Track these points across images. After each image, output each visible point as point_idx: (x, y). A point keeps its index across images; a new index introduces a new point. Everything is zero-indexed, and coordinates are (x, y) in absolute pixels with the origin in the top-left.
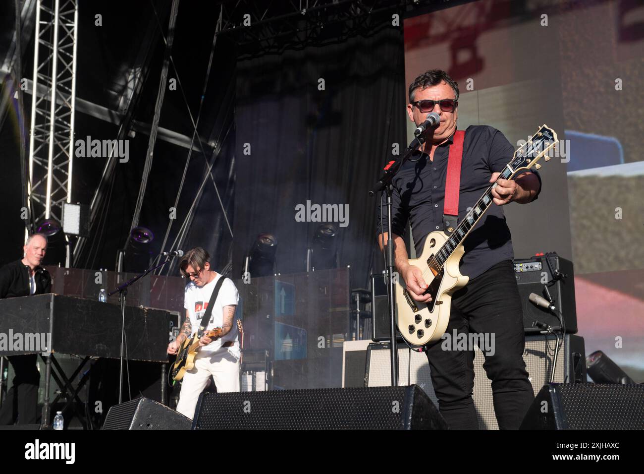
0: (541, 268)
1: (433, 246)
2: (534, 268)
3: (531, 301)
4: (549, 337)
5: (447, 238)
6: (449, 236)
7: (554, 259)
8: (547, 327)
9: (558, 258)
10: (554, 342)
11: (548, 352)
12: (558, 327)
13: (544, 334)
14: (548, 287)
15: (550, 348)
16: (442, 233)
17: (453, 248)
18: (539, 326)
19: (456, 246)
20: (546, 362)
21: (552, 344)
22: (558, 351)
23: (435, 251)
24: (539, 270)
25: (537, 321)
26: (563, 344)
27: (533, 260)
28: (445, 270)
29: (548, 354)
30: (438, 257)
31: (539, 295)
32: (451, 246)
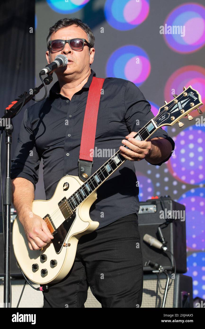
0: (155, 211)
1: (65, 190)
2: (149, 210)
3: (145, 242)
4: (161, 276)
5: (82, 183)
6: (83, 181)
7: (168, 202)
8: (159, 267)
9: (171, 201)
10: (165, 281)
11: (159, 291)
12: (169, 267)
13: (155, 274)
14: (162, 229)
15: (161, 286)
16: (77, 178)
17: (87, 193)
18: (152, 265)
19: (91, 192)
20: (156, 300)
21: (163, 282)
22: (168, 290)
23: (68, 194)
24: (153, 212)
25: (149, 261)
26: (173, 283)
27: (149, 203)
28: (77, 213)
29: (159, 293)
30: (71, 201)
31: (153, 236)
32: (86, 191)
